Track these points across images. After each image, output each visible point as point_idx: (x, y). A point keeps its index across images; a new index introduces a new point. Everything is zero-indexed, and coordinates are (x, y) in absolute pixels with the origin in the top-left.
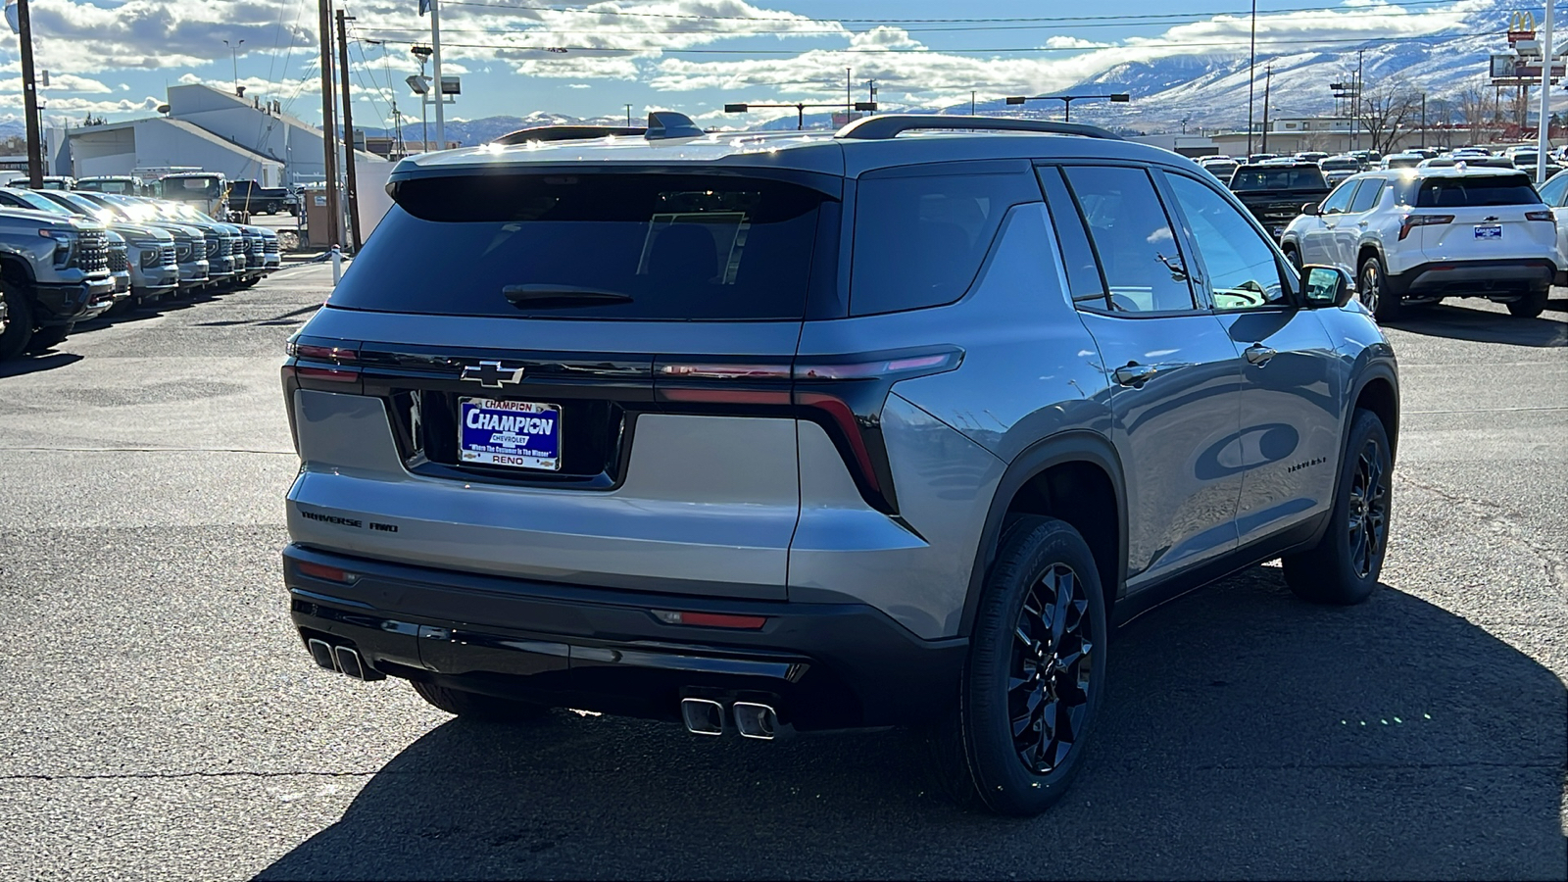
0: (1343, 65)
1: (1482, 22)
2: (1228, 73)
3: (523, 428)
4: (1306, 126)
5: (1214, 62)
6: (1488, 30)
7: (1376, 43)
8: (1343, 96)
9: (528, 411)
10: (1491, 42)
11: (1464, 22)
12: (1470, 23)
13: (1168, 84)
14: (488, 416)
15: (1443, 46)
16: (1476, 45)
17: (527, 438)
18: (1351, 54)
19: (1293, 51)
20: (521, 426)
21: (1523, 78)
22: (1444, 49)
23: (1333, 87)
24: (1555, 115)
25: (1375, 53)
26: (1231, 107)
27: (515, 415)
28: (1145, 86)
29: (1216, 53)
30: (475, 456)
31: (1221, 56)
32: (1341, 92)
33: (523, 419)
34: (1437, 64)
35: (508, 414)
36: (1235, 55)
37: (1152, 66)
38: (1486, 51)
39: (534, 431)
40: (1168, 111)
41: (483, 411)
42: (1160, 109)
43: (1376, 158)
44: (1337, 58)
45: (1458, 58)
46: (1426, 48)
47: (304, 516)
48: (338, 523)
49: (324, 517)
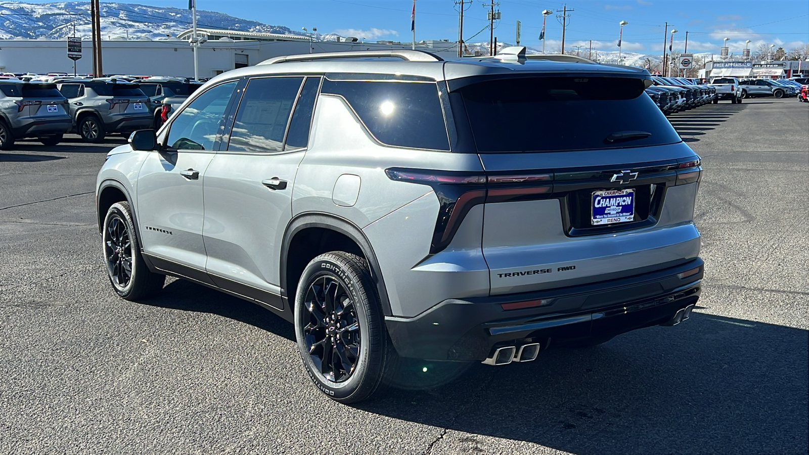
9: (622, 194)
14: (605, 200)
17: (621, 207)
20: (619, 202)
27: (616, 197)
30: (599, 221)
33: (619, 198)
39: (624, 204)
41: (602, 198)
47: (501, 276)
48: (534, 273)
49: (521, 273)
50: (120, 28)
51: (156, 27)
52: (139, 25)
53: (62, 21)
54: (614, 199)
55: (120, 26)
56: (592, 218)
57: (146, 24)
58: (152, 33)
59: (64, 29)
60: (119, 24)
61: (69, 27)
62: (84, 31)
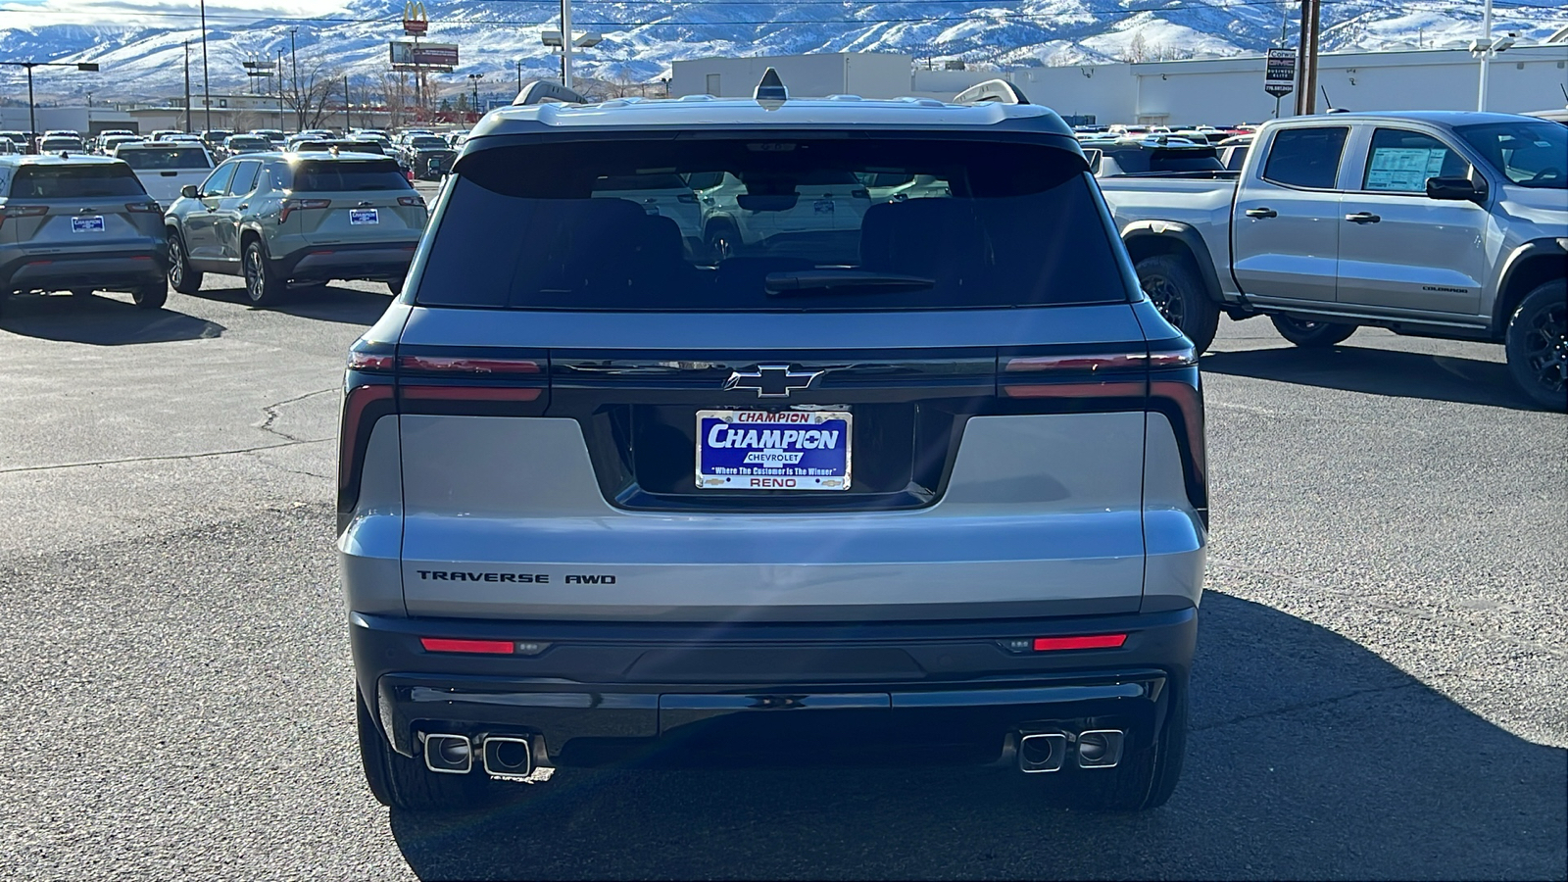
0: (235, 44)
1: (365, 9)
2: (118, 46)
3: (795, 442)
4: (223, 103)
5: (103, 34)
6: (371, 17)
7: (269, 23)
8: (258, 74)
9: (803, 422)
10: (375, 29)
11: (348, 8)
12: (354, 9)
13: (55, 54)
14: (741, 432)
15: (331, 30)
16: (362, 31)
17: (801, 454)
18: (243, 33)
19: (184, 27)
20: (793, 440)
21: (421, 65)
22: (331, 33)
23: (246, 65)
24: (445, 101)
25: (266, 34)
26: (124, 81)
27: (783, 428)
28: (29, 55)
29: (105, 24)
30: (723, 481)
31: (109, 28)
32: (254, 71)
33: (794, 433)
34: (326, 47)
35: (772, 428)
36: (123, 27)
37: (35, 35)
38: (370, 37)
39: (808, 445)
40: (56, 83)
41: (731, 426)
42: (48, 80)
43: (281, 137)
44: (229, 37)
45: (346, 42)
46: (315, 31)
47: (424, 577)
48: (503, 580)
49: (471, 575)
50: (1463, 21)
51: (1543, 16)
52: (1507, 15)
53: (1342, 14)
54: (777, 433)
55: (1463, 18)
56: (698, 472)
57: (1523, 9)
58: (1533, 30)
59: (1345, 30)
60: (1462, 12)
61: (1355, 25)
62: (1386, 31)
